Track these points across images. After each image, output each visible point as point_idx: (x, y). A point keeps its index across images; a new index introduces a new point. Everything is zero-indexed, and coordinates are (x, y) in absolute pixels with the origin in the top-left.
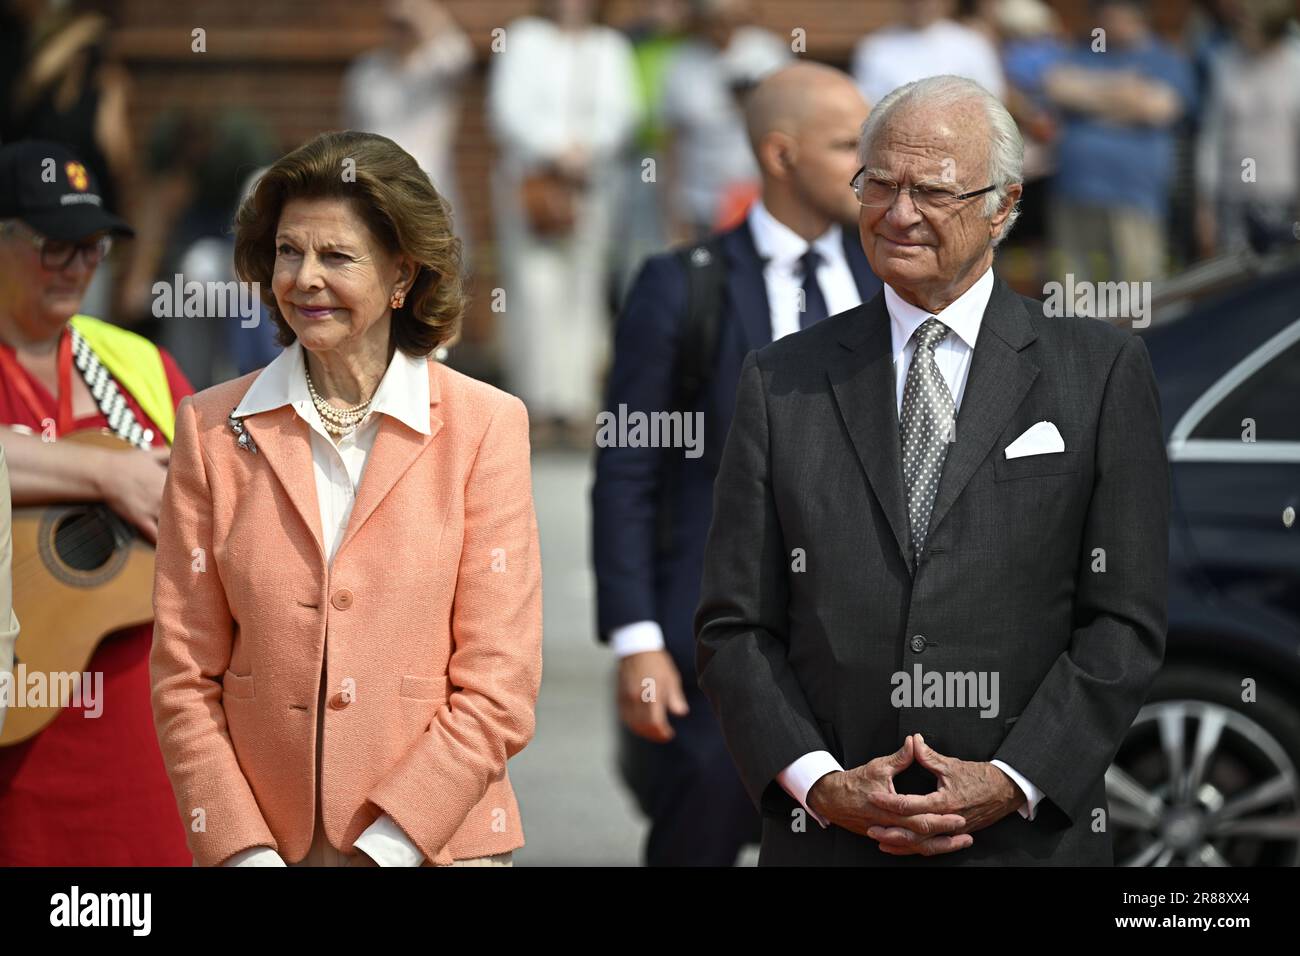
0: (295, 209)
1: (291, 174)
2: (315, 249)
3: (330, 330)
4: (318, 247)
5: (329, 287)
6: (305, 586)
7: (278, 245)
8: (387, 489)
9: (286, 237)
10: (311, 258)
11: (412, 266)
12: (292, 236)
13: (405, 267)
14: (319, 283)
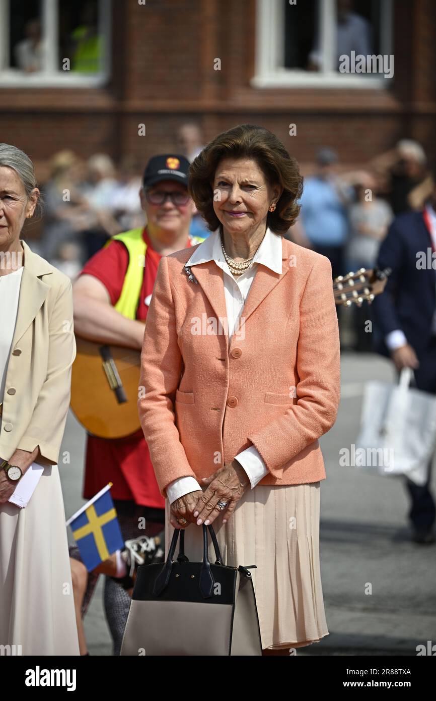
0: (227, 163)
1: (227, 145)
2: (238, 183)
3: (243, 222)
4: (240, 182)
5: (245, 202)
6: (220, 349)
7: (217, 181)
8: (261, 300)
9: (223, 178)
10: (236, 188)
11: (279, 191)
12: (227, 177)
13: (276, 191)
14: (240, 200)
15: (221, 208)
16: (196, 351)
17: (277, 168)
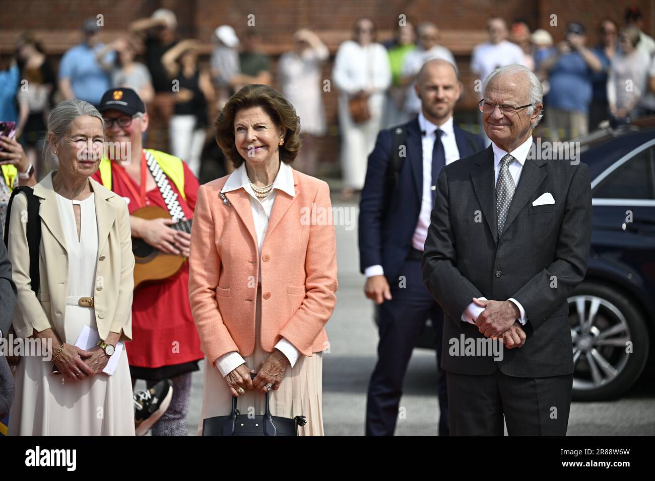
2: (252, 126)
5: (259, 139)
6: (251, 255)
7: (236, 128)
8: (282, 216)
9: (239, 124)
10: (251, 130)
11: (284, 129)
12: (242, 123)
13: (282, 129)
14: (255, 138)
15: (242, 147)
16: (233, 256)
17: (278, 112)
